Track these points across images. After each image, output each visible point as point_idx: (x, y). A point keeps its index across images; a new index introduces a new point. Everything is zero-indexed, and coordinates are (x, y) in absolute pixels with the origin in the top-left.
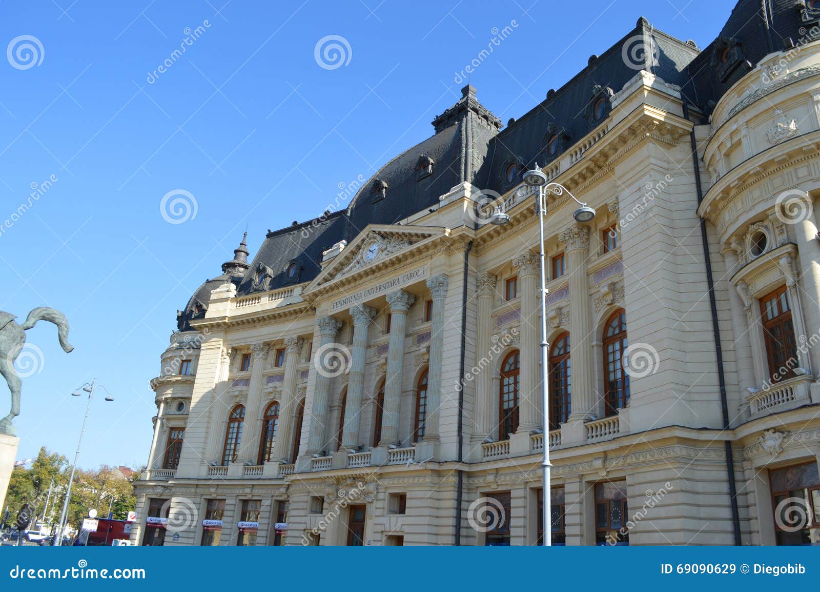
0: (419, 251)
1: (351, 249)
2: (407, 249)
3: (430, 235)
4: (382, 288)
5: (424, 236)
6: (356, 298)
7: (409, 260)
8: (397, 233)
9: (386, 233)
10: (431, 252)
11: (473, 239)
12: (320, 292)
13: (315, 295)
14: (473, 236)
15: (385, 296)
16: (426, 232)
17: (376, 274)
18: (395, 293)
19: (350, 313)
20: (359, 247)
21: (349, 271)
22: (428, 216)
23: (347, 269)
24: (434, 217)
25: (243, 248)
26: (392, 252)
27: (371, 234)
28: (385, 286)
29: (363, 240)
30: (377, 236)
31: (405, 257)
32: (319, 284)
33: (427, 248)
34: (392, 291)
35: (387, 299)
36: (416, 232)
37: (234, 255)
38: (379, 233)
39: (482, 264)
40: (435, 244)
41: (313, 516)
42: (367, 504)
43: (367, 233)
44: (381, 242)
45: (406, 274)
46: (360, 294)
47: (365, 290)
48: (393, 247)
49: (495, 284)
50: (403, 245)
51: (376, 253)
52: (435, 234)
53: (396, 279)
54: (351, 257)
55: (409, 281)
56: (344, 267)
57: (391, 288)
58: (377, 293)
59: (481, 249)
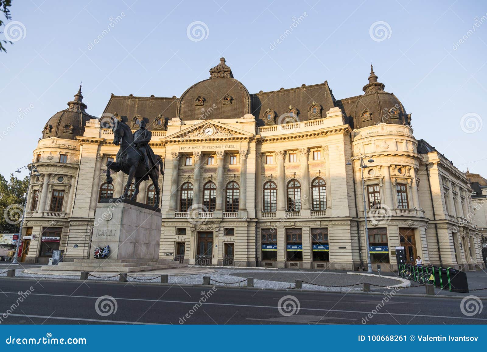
0: (237, 138)
1: (196, 127)
3: (243, 134)
4: (213, 147)
6: (196, 148)
7: (230, 141)
8: (224, 128)
9: (217, 125)
10: (242, 140)
11: (260, 140)
12: (175, 141)
13: (171, 141)
15: (215, 151)
17: (210, 141)
19: (194, 154)
20: (200, 127)
21: (194, 136)
24: (238, 125)
29: (203, 125)
32: (174, 137)
36: (236, 131)
41: (180, 236)
42: (215, 232)
43: (207, 123)
44: (215, 129)
45: (227, 145)
46: (199, 147)
47: (202, 146)
48: (221, 133)
49: (262, 156)
50: (227, 133)
51: (211, 133)
52: (247, 135)
53: (221, 146)
54: (195, 130)
55: (229, 148)
56: (189, 133)
57: (218, 148)
58: (210, 149)
59: (259, 143)
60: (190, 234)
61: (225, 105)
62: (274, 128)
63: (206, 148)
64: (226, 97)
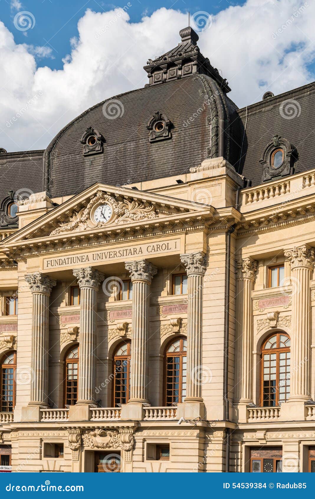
0: (172, 224)
1: (71, 206)
2: (156, 219)
3: (187, 210)
4: (118, 254)
5: (178, 210)
6: (81, 260)
7: (156, 231)
8: (139, 200)
10: (185, 227)
11: (239, 222)
13: (20, 249)
14: (238, 219)
15: (123, 263)
17: (108, 239)
18: (138, 263)
19: (74, 275)
20: (82, 206)
21: (69, 230)
22: (176, 187)
23: (65, 228)
24: (183, 190)
26: (133, 220)
27: (100, 195)
28: (121, 253)
29: (88, 200)
32: (26, 238)
33: (183, 222)
34: (133, 259)
35: (126, 268)
36: (168, 203)
38: (113, 195)
40: (194, 221)
41: (51, 460)
42: (124, 451)
43: (95, 191)
44: (116, 206)
45: (152, 245)
46: (86, 256)
47: (93, 253)
48: (133, 213)
49: (256, 269)
50: (148, 213)
51: (109, 217)
52: (195, 211)
53: (138, 248)
54: (71, 214)
55: (156, 252)
56: (59, 224)
57: (130, 256)
58: (110, 259)
59: (243, 233)
60: (70, 457)
61: (155, 144)
62: (285, 186)
63: (101, 258)
64: (157, 121)
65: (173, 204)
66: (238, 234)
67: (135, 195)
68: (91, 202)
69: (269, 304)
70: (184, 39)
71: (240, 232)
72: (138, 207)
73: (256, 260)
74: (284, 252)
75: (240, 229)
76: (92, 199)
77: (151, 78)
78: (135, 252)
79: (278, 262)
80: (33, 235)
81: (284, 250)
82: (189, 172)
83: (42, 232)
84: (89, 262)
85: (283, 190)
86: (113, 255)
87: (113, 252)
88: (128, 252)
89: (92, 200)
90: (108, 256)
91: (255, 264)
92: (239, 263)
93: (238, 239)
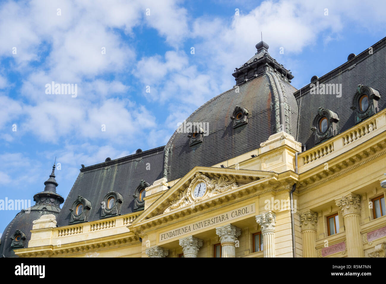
0: (248, 191)
1: (179, 187)
2: (235, 189)
3: (258, 179)
4: (211, 222)
5: (252, 179)
6: (185, 230)
7: (238, 199)
8: (225, 175)
9: (213, 174)
10: (258, 192)
11: (297, 182)
12: (149, 225)
13: (143, 227)
14: (297, 179)
15: (215, 230)
16: (255, 176)
17: (204, 210)
18: (226, 228)
19: (180, 244)
20: (186, 186)
21: (177, 207)
22: (250, 160)
23: (175, 205)
24: (256, 161)
25: (52, 180)
26: (221, 192)
27: (198, 175)
28: (213, 220)
29: (190, 180)
30: (204, 176)
31: (234, 196)
32: (147, 218)
33: (255, 189)
34: (221, 225)
35: (217, 233)
36: (244, 175)
37: (45, 186)
38: (207, 175)
39: (305, 203)
40: (263, 186)
43: (194, 173)
44: (208, 182)
45: (234, 211)
46: (188, 227)
47: (193, 224)
48: (221, 187)
49: (317, 220)
50: (231, 185)
51: (204, 192)
52: (263, 178)
53: (225, 214)
54: (179, 194)
55: (238, 217)
56: (170, 203)
57: (220, 222)
58: (206, 227)
59: (303, 190)
61: (237, 129)
62: (330, 146)
63: (199, 227)
64: (238, 112)
65: (247, 175)
66: (299, 191)
67: (222, 172)
68: (192, 182)
69: (330, 252)
70: (259, 50)
71: (300, 190)
72: (224, 180)
73: (315, 212)
74: (335, 202)
75: (300, 187)
76: (193, 179)
77: (238, 81)
78: (223, 219)
79: (333, 212)
80: (153, 215)
81: (335, 201)
82: (260, 147)
83: (159, 211)
84: (191, 232)
85: (329, 150)
86: (207, 224)
87: (208, 221)
88: (218, 219)
89: (192, 181)
90: (204, 225)
91: (315, 216)
92: (302, 217)
93: (300, 196)
